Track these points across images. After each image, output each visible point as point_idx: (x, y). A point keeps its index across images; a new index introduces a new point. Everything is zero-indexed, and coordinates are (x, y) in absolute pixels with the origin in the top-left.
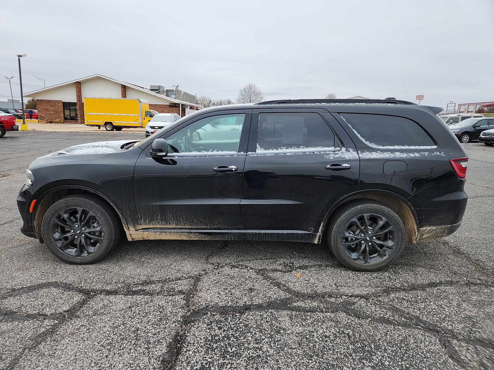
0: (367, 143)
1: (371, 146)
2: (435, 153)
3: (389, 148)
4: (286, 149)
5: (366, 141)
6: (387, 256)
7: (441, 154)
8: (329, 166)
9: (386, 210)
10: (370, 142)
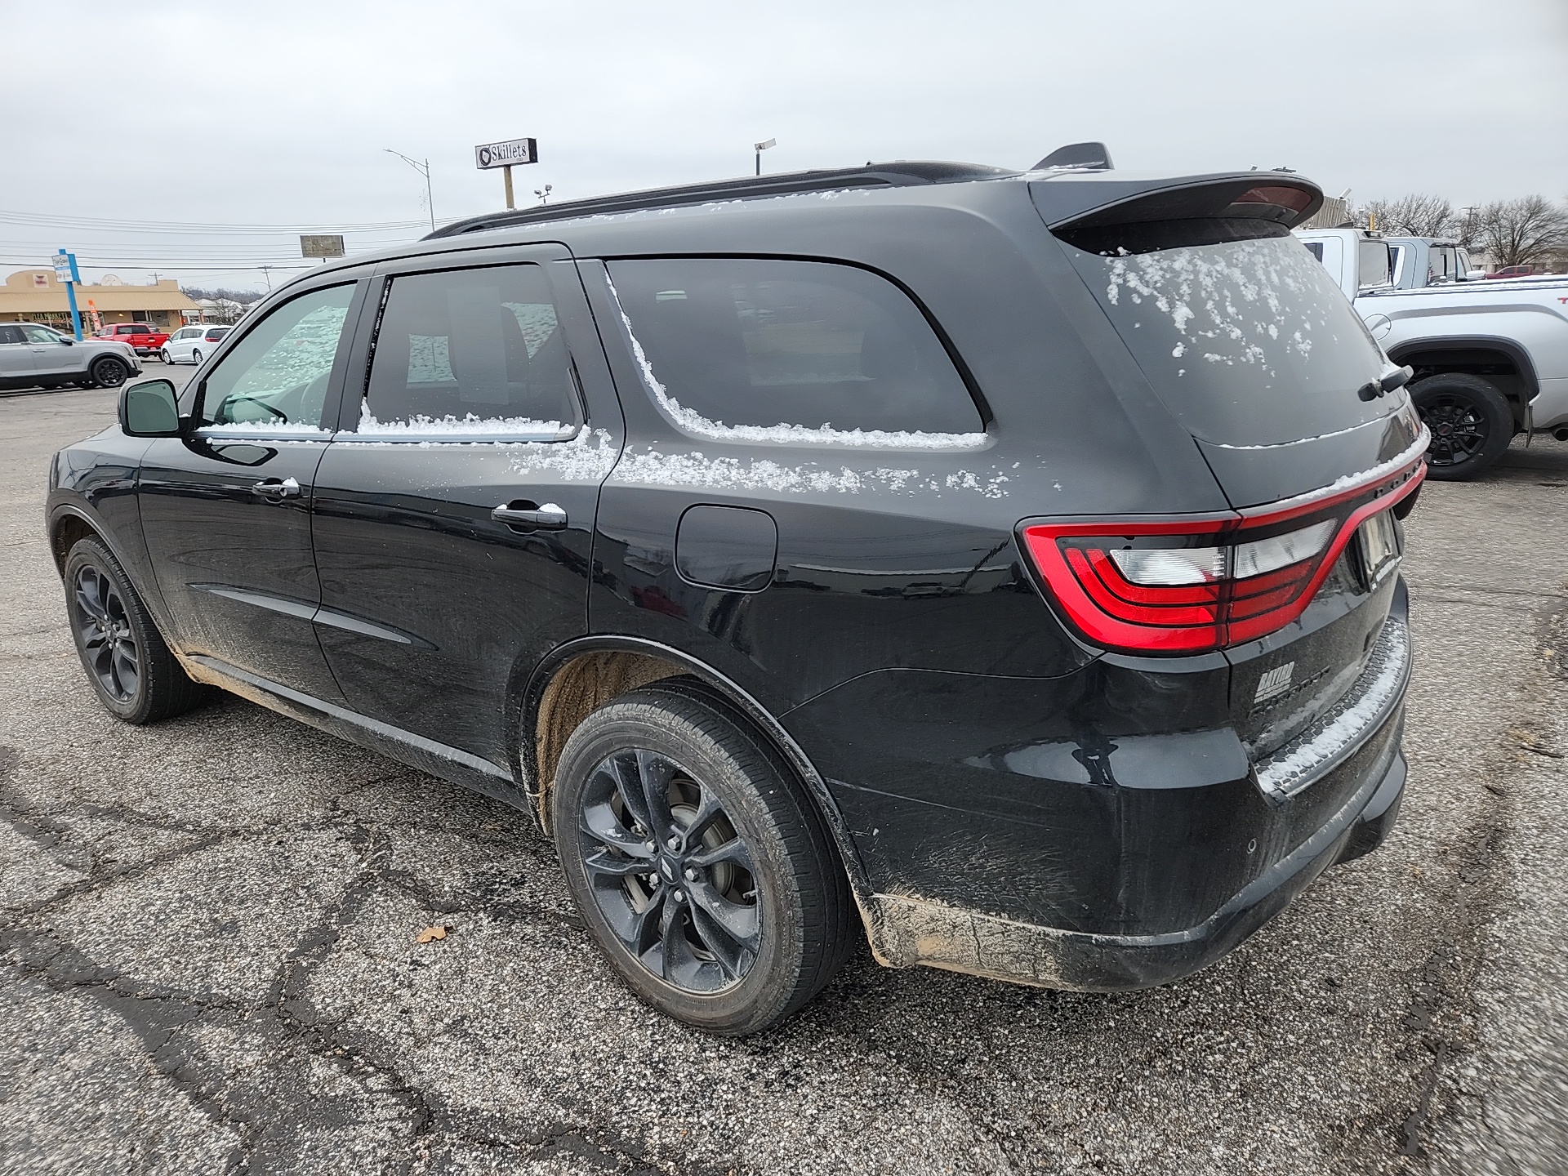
0: (670, 406)
1: (681, 422)
2: (951, 480)
3: (747, 436)
4: (430, 422)
5: (669, 398)
6: (738, 980)
7: (984, 487)
8: (504, 507)
9: (705, 752)
10: (683, 405)
